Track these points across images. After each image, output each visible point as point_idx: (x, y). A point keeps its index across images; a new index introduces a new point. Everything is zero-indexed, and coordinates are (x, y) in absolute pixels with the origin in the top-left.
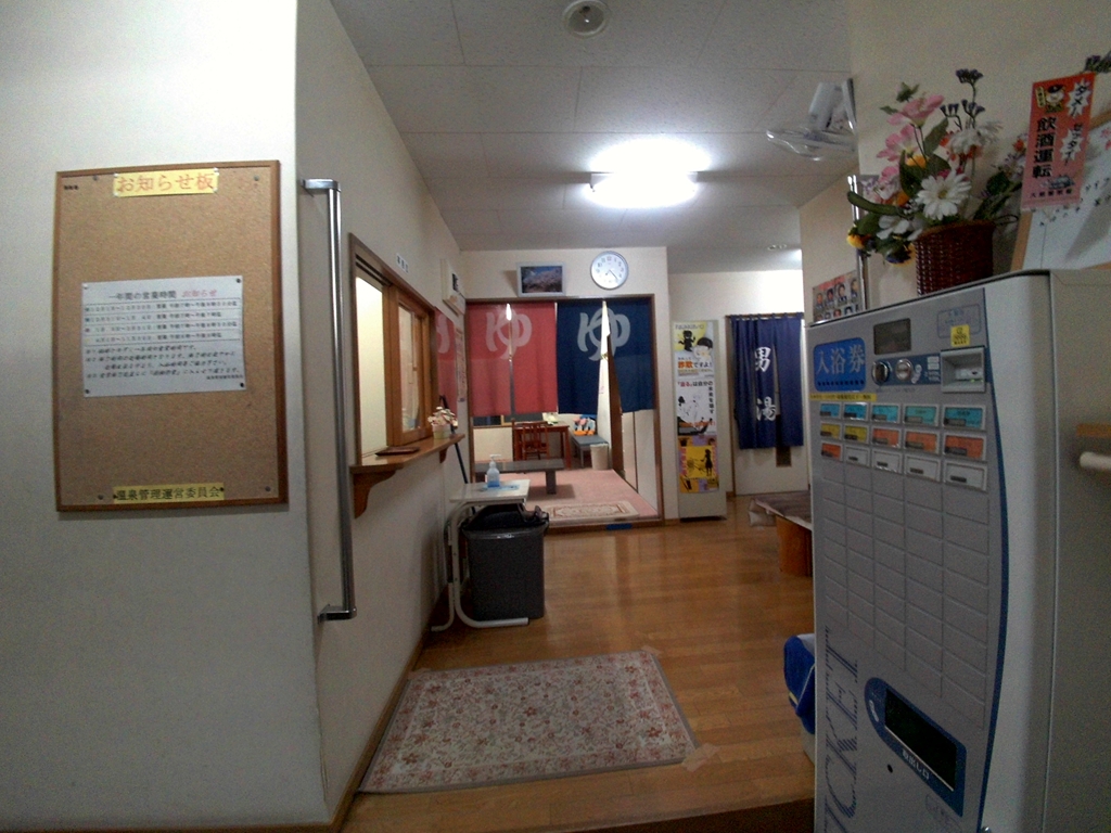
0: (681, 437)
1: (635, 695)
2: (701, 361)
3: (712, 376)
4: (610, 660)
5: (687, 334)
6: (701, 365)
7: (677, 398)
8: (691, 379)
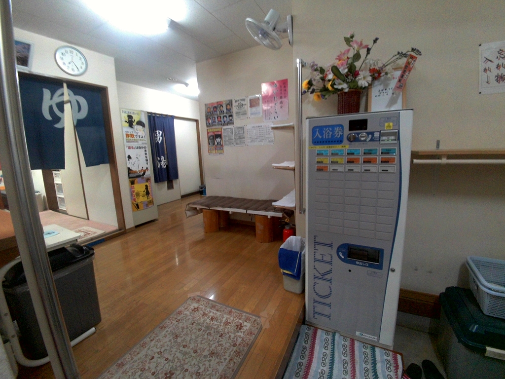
0: (131, 179)
1: (212, 319)
2: (139, 134)
3: (146, 143)
4: (180, 313)
5: (130, 117)
6: (139, 136)
7: (127, 156)
8: (135, 145)
